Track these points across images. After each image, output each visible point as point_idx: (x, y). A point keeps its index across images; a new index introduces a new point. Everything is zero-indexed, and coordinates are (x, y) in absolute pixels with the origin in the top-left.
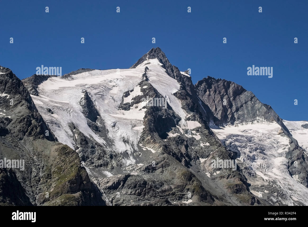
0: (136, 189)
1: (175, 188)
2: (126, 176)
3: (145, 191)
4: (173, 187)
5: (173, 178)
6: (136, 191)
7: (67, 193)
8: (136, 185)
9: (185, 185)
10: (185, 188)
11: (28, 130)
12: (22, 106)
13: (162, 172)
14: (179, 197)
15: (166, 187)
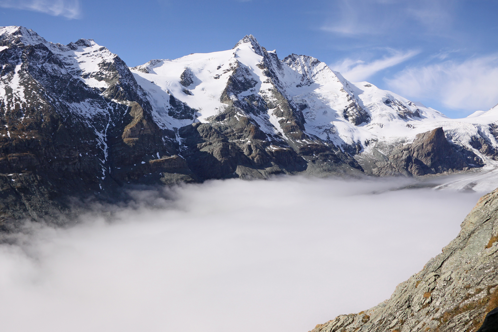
0: (204, 133)
1: (236, 131)
2: (197, 124)
3: (210, 134)
4: (234, 130)
5: (236, 124)
6: (203, 134)
7: (129, 137)
8: (204, 130)
9: (244, 128)
10: (243, 130)
11: (115, 95)
12: (116, 78)
13: (229, 120)
14: (238, 137)
15: (229, 130)
